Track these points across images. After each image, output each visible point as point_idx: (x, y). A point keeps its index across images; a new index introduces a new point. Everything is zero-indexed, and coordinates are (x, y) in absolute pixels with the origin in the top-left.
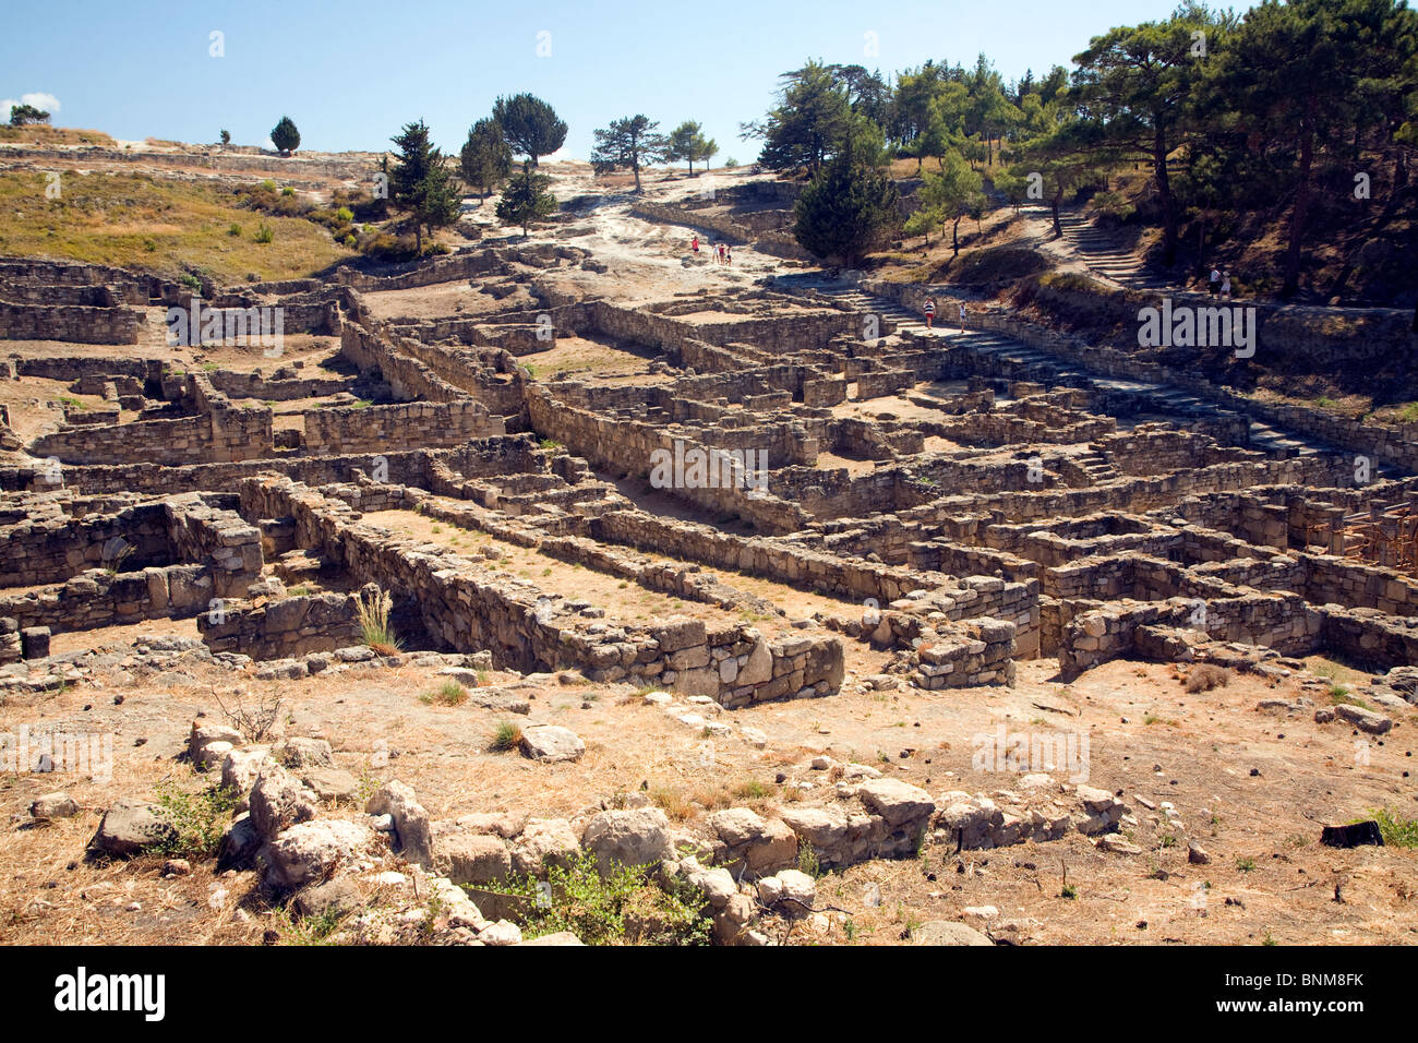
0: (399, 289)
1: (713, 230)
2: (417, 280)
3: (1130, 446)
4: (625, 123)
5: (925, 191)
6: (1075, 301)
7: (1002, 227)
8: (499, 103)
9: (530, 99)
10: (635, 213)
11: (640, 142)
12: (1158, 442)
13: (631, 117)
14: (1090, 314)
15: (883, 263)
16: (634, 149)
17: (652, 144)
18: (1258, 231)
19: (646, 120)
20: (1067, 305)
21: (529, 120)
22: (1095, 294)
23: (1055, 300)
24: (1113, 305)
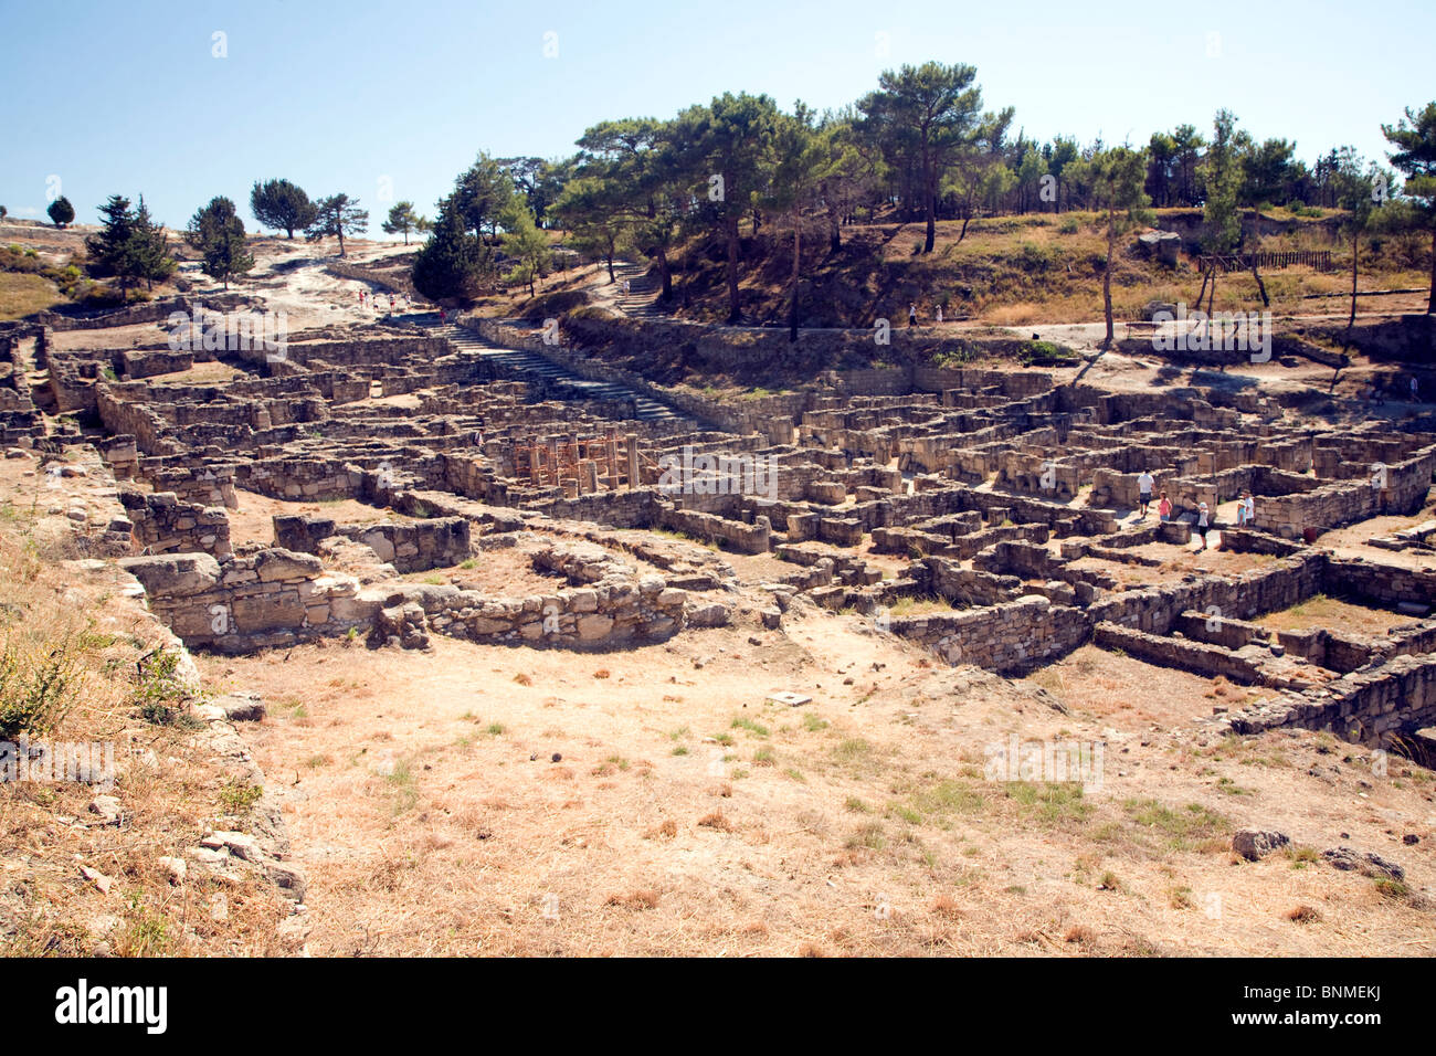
0: (96, 328)
1: (379, 283)
2: (113, 321)
3: (507, 414)
4: (330, 200)
5: (506, 247)
6: (589, 327)
7: (582, 277)
8: (257, 187)
9: (284, 184)
10: (328, 272)
11: (343, 215)
12: (533, 412)
13: (335, 196)
14: (596, 336)
15: (481, 304)
16: (337, 221)
17: (354, 217)
18: (744, 274)
19: (346, 198)
20: (583, 329)
21: (283, 200)
22: (600, 321)
23: (576, 326)
24: (610, 329)
